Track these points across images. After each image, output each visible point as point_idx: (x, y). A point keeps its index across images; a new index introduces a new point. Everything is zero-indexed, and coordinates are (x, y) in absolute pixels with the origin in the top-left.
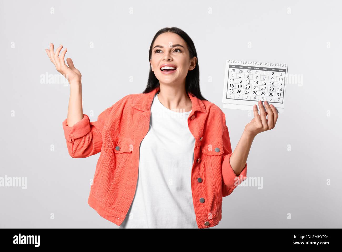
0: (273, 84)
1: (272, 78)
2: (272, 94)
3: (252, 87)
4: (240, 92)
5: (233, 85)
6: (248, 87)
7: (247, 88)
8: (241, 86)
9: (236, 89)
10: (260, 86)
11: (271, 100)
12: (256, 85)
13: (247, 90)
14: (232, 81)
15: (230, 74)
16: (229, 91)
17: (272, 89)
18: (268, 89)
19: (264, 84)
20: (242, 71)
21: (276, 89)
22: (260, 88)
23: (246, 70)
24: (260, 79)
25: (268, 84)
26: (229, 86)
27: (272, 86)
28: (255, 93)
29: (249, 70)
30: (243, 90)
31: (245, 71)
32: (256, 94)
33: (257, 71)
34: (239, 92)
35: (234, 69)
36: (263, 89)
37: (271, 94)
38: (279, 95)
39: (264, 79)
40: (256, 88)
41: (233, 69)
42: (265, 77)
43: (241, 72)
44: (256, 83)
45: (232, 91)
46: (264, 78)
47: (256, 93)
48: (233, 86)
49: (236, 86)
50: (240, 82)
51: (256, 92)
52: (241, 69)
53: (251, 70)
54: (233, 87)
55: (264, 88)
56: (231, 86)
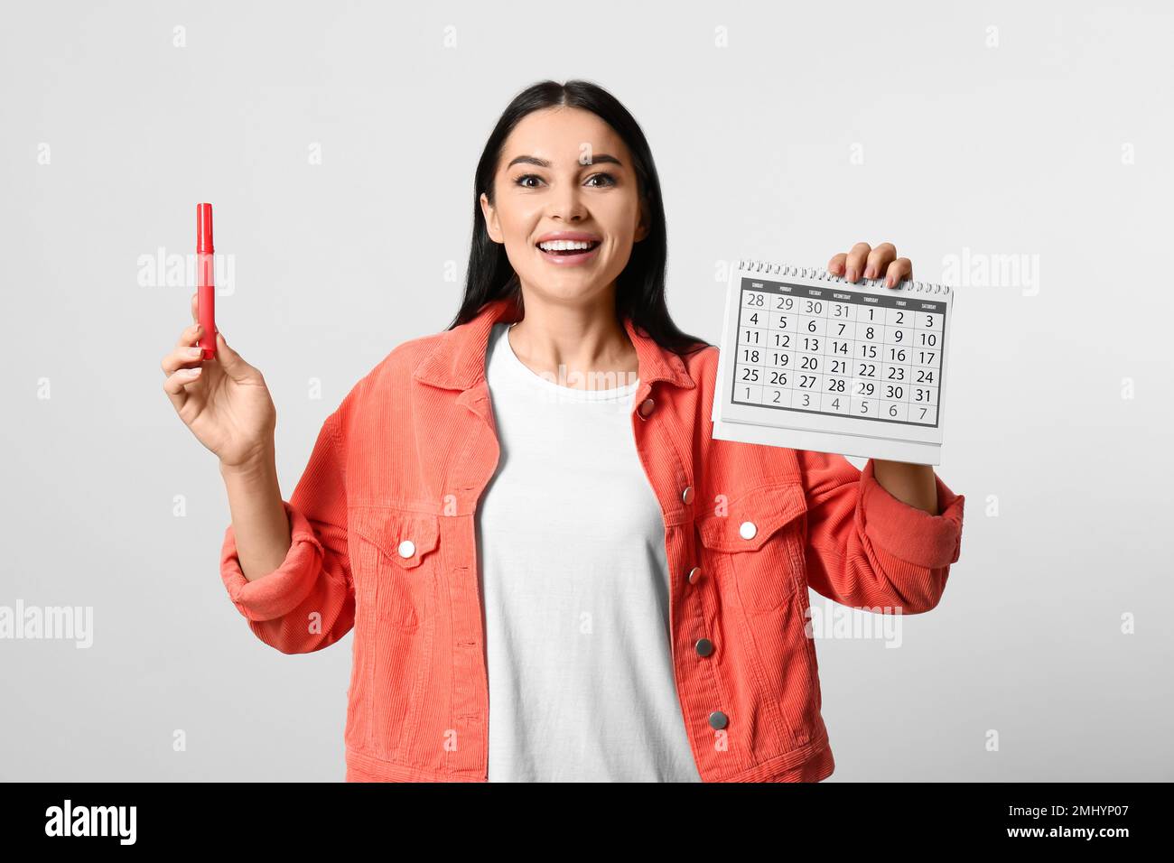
0: (901, 357)
1: (899, 335)
2: (899, 391)
3: (825, 365)
4: (783, 381)
5: (755, 354)
6: (810, 363)
7: (808, 365)
8: (785, 358)
9: (766, 366)
10: (855, 359)
11: (893, 412)
12: (840, 356)
13: (809, 372)
14: (753, 337)
15: (747, 314)
16: (741, 373)
17: (897, 375)
18: (882, 372)
19: (869, 353)
20: (789, 302)
21: (912, 375)
22: (854, 368)
23: (804, 300)
24: (855, 336)
25: (884, 354)
26: (742, 355)
27: (897, 364)
28: (835, 388)
29: (814, 301)
30: (794, 373)
31: (801, 303)
32: (841, 388)
33: (843, 305)
34: (777, 380)
35: (761, 293)
36: (867, 372)
37: (895, 393)
38: (925, 395)
39: (870, 336)
40: (841, 366)
41: (757, 293)
42: (870, 330)
43: (784, 306)
44: (838, 348)
45: (751, 377)
46: (870, 333)
47: (841, 385)
48: (756, 356)
49: (767, 359)
50: (781, 343)
51: (841, 383)
52: (786, 297)
53: (819, 301)
54: (755, 359)
55: (869, 370)
56: (750, 356)
